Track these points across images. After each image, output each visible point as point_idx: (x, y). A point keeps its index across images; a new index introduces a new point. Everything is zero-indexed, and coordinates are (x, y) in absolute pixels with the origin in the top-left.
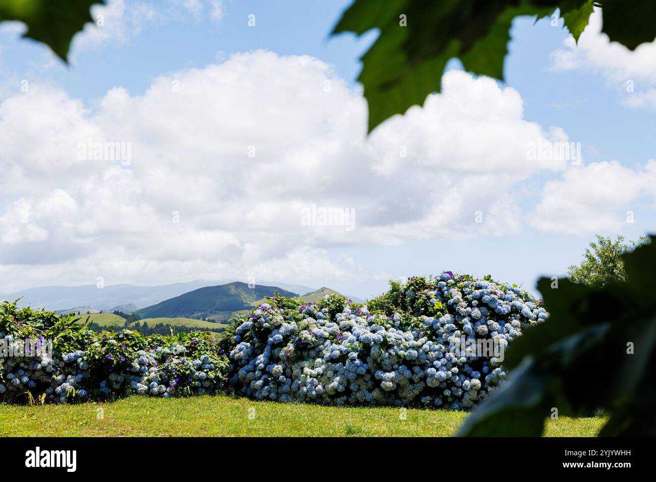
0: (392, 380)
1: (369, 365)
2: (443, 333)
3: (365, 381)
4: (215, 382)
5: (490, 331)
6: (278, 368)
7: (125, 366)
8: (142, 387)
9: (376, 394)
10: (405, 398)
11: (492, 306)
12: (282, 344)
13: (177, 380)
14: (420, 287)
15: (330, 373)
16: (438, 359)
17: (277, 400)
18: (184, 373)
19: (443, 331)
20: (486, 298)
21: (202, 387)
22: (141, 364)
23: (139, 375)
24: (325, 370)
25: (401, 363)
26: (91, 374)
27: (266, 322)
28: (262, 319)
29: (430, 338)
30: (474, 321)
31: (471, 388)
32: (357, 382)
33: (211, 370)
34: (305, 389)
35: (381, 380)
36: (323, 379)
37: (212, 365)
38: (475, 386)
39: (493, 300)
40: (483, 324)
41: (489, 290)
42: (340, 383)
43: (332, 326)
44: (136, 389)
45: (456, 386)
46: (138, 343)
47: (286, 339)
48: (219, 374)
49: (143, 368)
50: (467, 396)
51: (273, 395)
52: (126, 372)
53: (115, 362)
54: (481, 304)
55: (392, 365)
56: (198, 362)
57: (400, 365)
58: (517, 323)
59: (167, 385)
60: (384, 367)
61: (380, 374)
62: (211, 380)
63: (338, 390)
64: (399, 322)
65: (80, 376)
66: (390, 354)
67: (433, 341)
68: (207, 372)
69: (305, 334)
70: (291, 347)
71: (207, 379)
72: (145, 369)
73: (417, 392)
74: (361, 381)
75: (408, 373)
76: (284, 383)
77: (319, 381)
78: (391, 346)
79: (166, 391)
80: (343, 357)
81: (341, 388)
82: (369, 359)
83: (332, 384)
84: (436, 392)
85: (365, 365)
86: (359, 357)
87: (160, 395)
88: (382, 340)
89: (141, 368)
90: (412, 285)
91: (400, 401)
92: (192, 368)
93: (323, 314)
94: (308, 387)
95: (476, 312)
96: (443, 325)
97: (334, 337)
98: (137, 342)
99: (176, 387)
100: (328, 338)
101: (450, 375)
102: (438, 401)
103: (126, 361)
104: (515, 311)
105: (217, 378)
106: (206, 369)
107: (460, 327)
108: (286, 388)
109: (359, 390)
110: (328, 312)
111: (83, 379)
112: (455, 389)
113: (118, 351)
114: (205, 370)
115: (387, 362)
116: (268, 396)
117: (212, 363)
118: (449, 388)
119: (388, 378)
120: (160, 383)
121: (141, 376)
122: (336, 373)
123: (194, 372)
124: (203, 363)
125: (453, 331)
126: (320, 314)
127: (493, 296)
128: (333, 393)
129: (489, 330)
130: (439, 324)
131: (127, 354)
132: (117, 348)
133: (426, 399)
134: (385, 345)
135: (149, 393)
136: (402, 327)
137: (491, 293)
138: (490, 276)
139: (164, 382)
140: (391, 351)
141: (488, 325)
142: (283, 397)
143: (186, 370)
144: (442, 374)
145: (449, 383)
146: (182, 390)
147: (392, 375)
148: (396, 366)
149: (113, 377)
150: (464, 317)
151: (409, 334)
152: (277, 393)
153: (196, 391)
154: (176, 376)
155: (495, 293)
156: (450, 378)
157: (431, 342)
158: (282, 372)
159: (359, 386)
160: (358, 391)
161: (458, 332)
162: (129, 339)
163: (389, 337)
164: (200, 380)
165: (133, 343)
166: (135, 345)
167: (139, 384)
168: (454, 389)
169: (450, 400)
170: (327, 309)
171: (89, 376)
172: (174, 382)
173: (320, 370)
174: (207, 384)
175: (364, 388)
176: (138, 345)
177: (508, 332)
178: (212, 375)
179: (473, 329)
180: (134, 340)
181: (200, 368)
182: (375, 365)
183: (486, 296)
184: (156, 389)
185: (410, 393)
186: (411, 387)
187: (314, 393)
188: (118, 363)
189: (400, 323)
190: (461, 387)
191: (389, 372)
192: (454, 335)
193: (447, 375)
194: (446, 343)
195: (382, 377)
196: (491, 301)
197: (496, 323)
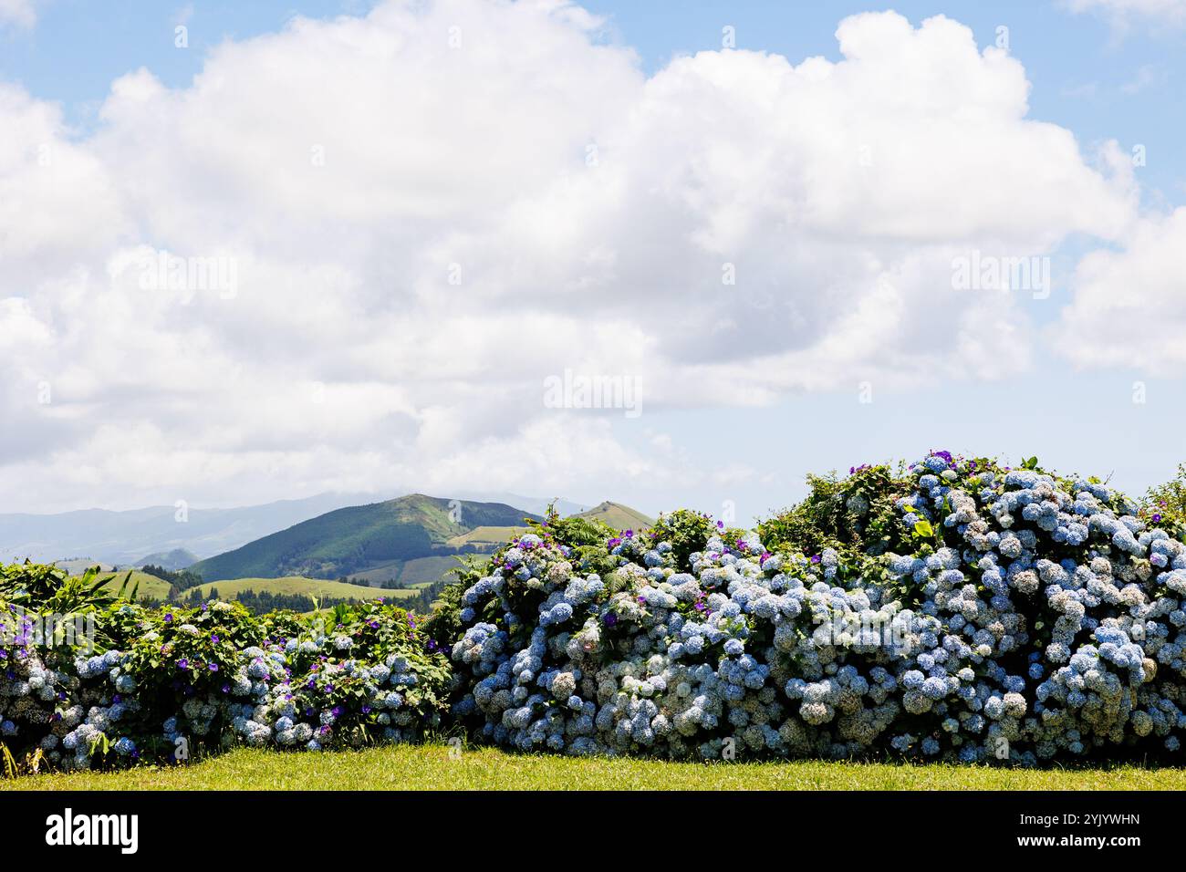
0: (825, 700)
1: (772, 668)
2: (937, 591)
3: (762, 703)
4: (422, 714)
5: (1043, 585)
6: (564, 679)
7: (219, 683)
8: (257, 728)
9: (788, 731)
10: (854, 740)
11: (1047, 527)
12: (573, 624)
13: (337, 711)
14: (877, 488)
15: (682, 689)
16: (928, 650)
17: (563, 751)
18: (351, 696)
19: (935, 587)
20: (1033, 509)
21: (393, 725)
22: (255, 677)
23: (250, 701)
24: (672, 681)
25: (843, 660)
26: (143, 701)
27: (532, 576)
28: (525, 570)
29: (907, 604)
30: (1005, 561)
31: (1005, 713)
32: (745, 706)
33: (411, 687)
34: (627, 725)
35: (799, 701)
36: (667, 702)
37: (414, 676)
38: (1012, 708)
39: (1049, 514)
40: (1026, 569)
41: (1037, 492)
42: (707, 710)
43: (683, 582)
44: (244, 736)
45: (970, 711)
46: (244, 631)
47: (581, 613)
48: (431, 696)
49: (259, 686)
50: (995, 733)
51: (554, 740)
52: (220, 697)
53: (196, 675)
54: (1020, 522)
55: (824, 666)
56: (382, 669)
57: (841, 665)
58: (1103, 564)
59: (315, 723)
60: (806, 671)
61: (796, 687)
62: (412, 710)
63: (704, 726)
64: (835, 568)
65: (117, 708)
67: (914, 609)
68: (403, 693)
69: (623, 601)
70: (592, 631)
71: (404, 707)
72: (263, 687)
73: (880, 726)
74: (753, 705)
75: (859, 683)
76: (579, 713)
77: (660, 706)
79: (312, 738)
80: (712, 652)
81: (710, 721)
82: (770, 654)
83: (689, 713)
84: (925, 723)
85: (763, 668)
86: (748, 650)
87: (299, 745)
88: (799, 609)
89: (253, 686)
90: (860, 484)
91: (843, 748)
92: (369, 684)
93: (661, 554)
94: (635, 719)
95: (1010, 542)
96: (935, 573)
97: (690, 606)
98: (243, 627)
99: (335, 727)
100: (675, 610)
101: (957, 686)
102: (931, 746)
103: (221, 671)
104: (1099, 536)
105: (426, 704)
106: (400, 684)
107: (975, 576)
108: (583, 723)
109: (750, 723)
110: (672, 550)
111: (124, 713)
112: (968, 716)
113: (201, 650)
114: (399, 688)
115: (812, 659)
116: (545, 742)
117: (413, 670)
118: (953, 713)
119: (817, 695)
120: (298, 719)
121: (255, 705)
122: (696, 686)
123: (375, 693)
124: (393, 672)
125: (959, 586)
126: (655, 555)
127: (1047, 504)
128: (691, 733)
129: (1040, 581)
130: (925, 571)
131: (221, 656)
132: (199, 643)
133: (903, 742)
134: (807, 620)
135: (274, 743)
136: (843, 580)
137: (1044, 497)
138: (1035, 460)
139: (308, 716)
141: (1038, 571)
142: (579, 743)
143: (357, 688)
144: (939, 683)
145: (954, 704)
146: (349, 734)
147: (824, 687)
148: (832, 669)
149: (192, 709)
150: (983, 553)
151: (860, 595)
152: (564, 736)
153: (379, 735)
154: (333, 703)
155: (1052, 499)
156: (957, 692)
157: (909, 613)
158: (574, 687)
159: (750, 715)
160: (748, 725)
161: (971, 588)
162: (224, 623)
163: (815, 603)
164: (387, 709)
165: (234, 630)
166: (238, 636)
167: (250, 724)
168: (965, 716)
169: (957, 741)
170: (668, 544)
171: (138, 708)
172: (329, 717)
173: (659, 681)
174: (404, 718)
175: (760, 718)
176: (244, 635)
177: (1085, 585)
178: (414, 698)
179: (1004, 580)
180: (236, 624)
181: (386, 684)
182: (785, 666)
183: (1031, 506)
184: (289, 734)
185: (864, 729)
186: (867, 714)
187: (648, 733)
188: (202, 676)
189: (838, 569)
190: (982, 712)
191: (817, 681)
192: (962, 594)
193: (950, 686)
194: (945, 614)
195: (802, 692)
196: (1043, 515)
197: (1055, 565)
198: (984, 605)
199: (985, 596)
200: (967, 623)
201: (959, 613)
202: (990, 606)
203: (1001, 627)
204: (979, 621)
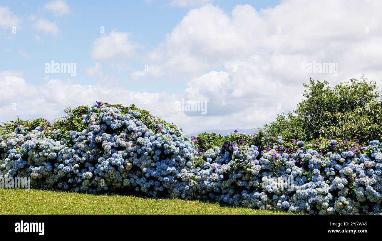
0: (38, 172)
2: (76, 142)
3: (26, 172)
5: (103, 140)
10: (49, 184)
11: (108, 123)
15: (8, 167)
16: (69, 158)
19: (76, 140)
29: (67, 145)
30: (96, 134)
31: (86, 178)
32: (21, 173)
36: (4, 171)
38: (87, 176)
40: (100, 136)
41: (107, 113)
43: (20, 138)
45: (77, 177)
50: (83, 183)
54: (102, 123)
55: (42, 162)
57: (47, 162)
58: (122, 135)
60: (36, 163)
61: (31, 168)
64: (57, 135)
66: (39, 155)
67: (69, 147)
73: (56, 180)
74: (23, 172)
75: (49, 167)
78: (41, 150)
82: (29, 159)
85: (25, 163)
88: (35, 146)
91: (47, 186)
93: (24, 130)
95: (98, 128)
96: (77, 136)
100: (15, 146)
101: (73, 169)
102: (66, 187)
104: (124, 127)
107: (87, 138)
118: (72, 177)
119: (36, 170)
122: (12, 167)
125: (82, 140)
127: (109, 117)
130: (74, 136)
133: (60, 185)
134: (37, 149)
137: (109, 115)
138: (134, 105)
140: (41, 154)
141: (102, 136)
144: (67, 168)
145: (73, 175)
147: (39, 168)
150: (91, 131)
151: (58, 143)
155: (112, 115)
156: (73, 171)
157: (67, 147)
159: (23, 175)
161: (85, 141)
163: (42, 144)
168: (76, 178)
169: (74, 185)
173: (5, 165)
177: (115, 141)
179: (93, 139)
182: (31, 162)
183: (104, 117)
185: (50, 181)
186: (53, 177)
190: (81, 177)
191: (38, 166)
192: (82, 142)
193: (71, 169)
194: (77, 148)
195: (32, 170)
196: (107, 120)
197: (108, 135)
198: (87, 146)
199: (88, 143)
200: (82, 151)
201: (80, 148)
202: (89, 146)
203: (90, 153)
204: (85, 150)
